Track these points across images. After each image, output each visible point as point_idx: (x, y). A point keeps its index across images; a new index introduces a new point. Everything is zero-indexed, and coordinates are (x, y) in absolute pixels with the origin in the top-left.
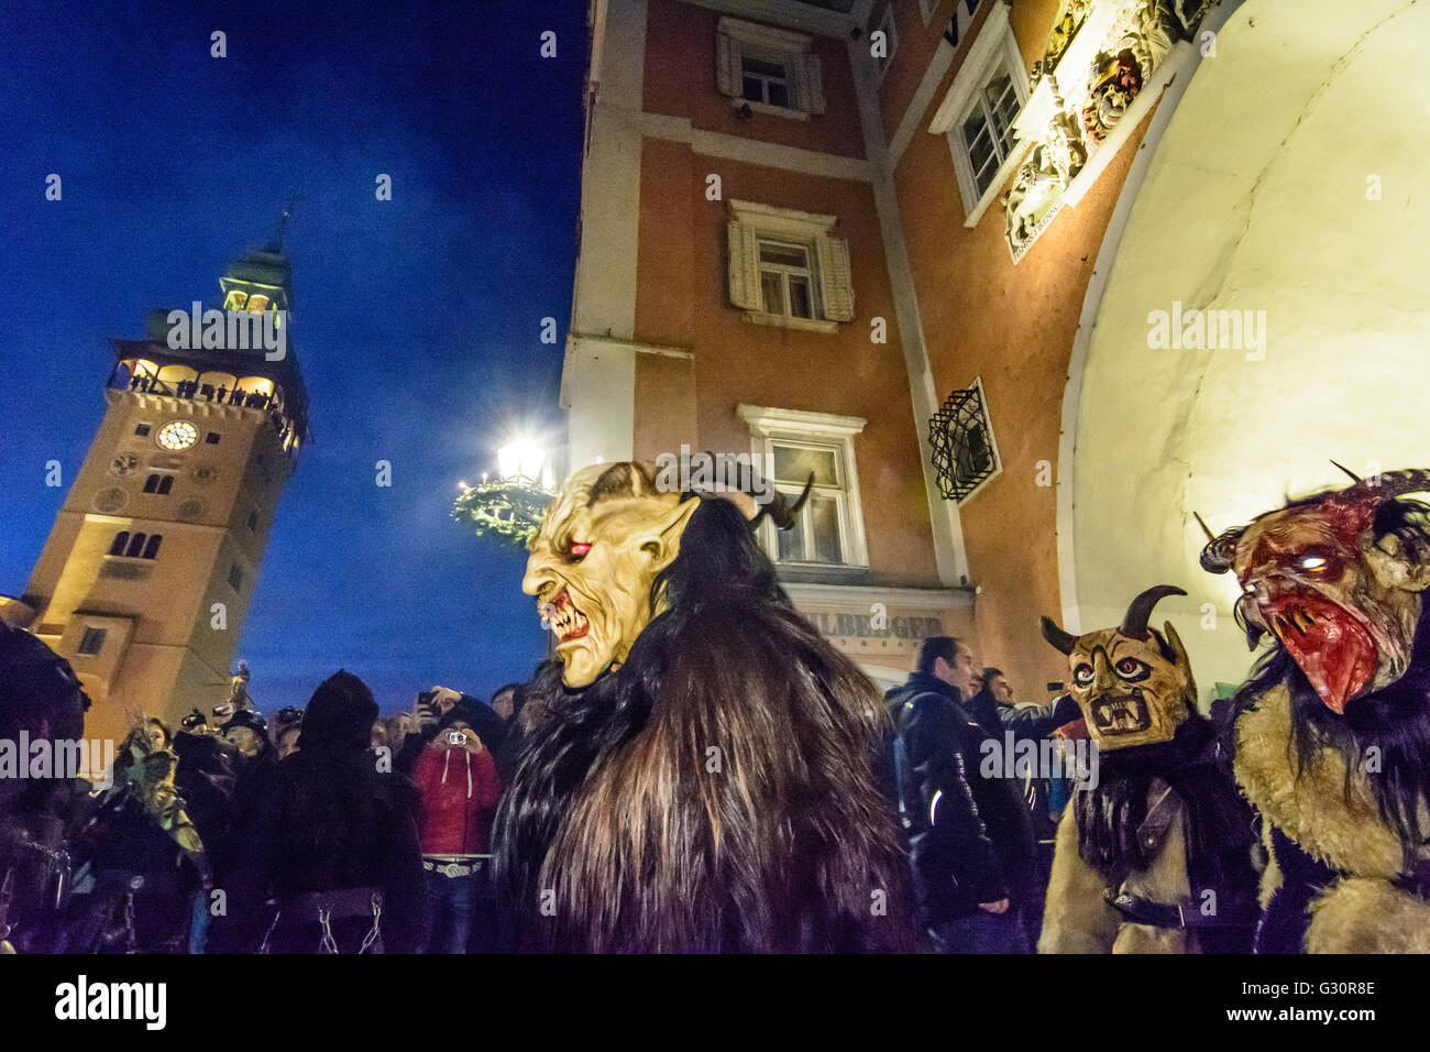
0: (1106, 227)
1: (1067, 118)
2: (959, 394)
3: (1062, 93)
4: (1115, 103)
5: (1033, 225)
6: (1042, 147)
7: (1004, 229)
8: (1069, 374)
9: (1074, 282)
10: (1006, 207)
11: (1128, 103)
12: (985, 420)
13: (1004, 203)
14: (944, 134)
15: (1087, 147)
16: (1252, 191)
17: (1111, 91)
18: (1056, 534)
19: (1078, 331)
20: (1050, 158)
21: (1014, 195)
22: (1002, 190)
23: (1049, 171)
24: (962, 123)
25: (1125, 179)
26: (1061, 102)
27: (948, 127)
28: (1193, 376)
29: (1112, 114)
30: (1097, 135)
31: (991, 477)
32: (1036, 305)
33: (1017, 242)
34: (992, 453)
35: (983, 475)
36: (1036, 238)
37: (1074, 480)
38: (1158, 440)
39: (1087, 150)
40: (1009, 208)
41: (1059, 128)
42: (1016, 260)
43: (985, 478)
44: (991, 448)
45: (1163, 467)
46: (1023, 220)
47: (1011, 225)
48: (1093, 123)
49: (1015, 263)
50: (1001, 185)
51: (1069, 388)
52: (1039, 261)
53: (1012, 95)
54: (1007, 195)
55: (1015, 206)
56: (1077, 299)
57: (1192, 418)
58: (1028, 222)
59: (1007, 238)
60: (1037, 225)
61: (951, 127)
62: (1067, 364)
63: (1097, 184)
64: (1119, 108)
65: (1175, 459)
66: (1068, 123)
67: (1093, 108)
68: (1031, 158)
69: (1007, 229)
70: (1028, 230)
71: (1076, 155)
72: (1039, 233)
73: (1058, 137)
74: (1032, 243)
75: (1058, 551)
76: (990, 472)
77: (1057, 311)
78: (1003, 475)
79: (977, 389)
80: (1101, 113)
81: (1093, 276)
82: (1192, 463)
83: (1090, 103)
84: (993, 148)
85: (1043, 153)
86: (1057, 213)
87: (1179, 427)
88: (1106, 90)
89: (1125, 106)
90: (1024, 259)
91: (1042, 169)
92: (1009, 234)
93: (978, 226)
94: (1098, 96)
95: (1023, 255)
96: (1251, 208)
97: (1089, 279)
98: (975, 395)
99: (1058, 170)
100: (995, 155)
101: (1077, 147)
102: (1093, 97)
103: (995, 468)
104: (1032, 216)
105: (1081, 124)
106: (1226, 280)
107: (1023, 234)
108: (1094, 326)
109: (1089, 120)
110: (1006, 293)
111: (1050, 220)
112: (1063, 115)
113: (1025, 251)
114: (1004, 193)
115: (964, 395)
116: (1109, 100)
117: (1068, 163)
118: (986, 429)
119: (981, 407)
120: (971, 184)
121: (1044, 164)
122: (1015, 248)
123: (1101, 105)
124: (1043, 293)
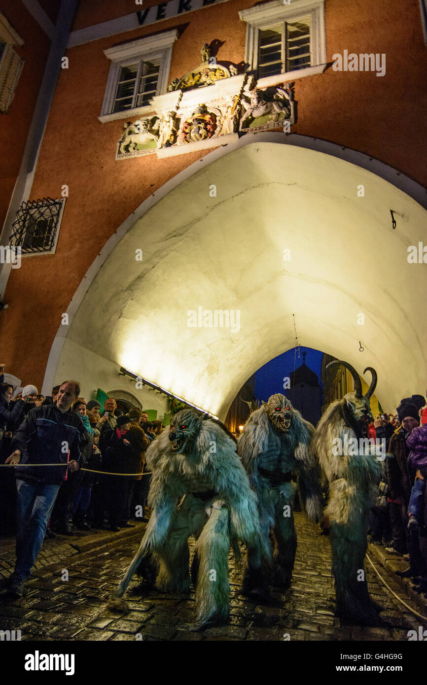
0: (168, 180)
1: (176, 117)
2: (49, 200)
3: (181, 104)
4: (201, 132)
5: (134, 149)
6: (159, 119)
7: (118, 138)
8: (118, 230)
9: (141, 192)
10: (125, 129)
11: (205, 138)
12: (57, 222)
13: (126, 126)
14: (110, 61)
15: (178, 138)
16: (216, 206)
17: (202, 125)
18: (71, 300)
19: (132, 214)
20: (159, 127)
21: (132, 126)
22: (128, 119)
23: (155, 132)
24: (124, 65)
25: (187, 167)
26: (178, 108)
27: (115, 59)
28: (156, 260)
29: (197, 135)
30: (186, 137)
31: (46, 253)
32: (116, 187)
33: (123, 151)
34: (52, 241)
35: (41, 249)
36: (133, 157)
37: (94, 280)
38: (131, 279)
39: (178, 140)
40: (127, 130)
41: (171, 119)
42: (117, 158)
43: (41, 251)
44: (53, 239)
45: (126, 291)
46: (131, 142)
47: (124, 139)
48: (187, 131)
49: (116, 159)
50: (128, 116)
51: (114, 238)
52: (129, 168)
53: (156, 78)
54: (129, 124)
55: (130, 133)
56: (139, 200)
57: (146, 276)
58: (132, 145)
59: (118, 144)
60: (136, 150)
61: (116, 61)
62: (119, 225)
63: (174, 157)
64: (201, 135)
65: (132, 290)
66: (177, 121)
67: (190, 124)
68: (150, 118)
69: (120, 140)
70: (131, 149)
71: (173, 137)
72: (136, 156)
73: (169, 122)
74: (130, 157)
75: (68, 309)
76: (47, 250)
77: (126, 198)
78: (53, 256)
79: (61, 204)
80: (193, 131)
81: (152, 196)
82: (136, 294)
83: (190, 121)
84: (132, 94)
85: (158, 121)
86: (150, 154)
87: (140, 278)
88: (200, 123)
89: (203, 137)
90: (121, 161)
91: (154, 128)
92: (121, 142)
93: (105, 124)
94: (196, 123)
95: (122, 159)
96: (211, 211)
97: (149, 196)
98: (58, 206)
99: (161, 137)
100: (132, 98)
101: (174, 134)
102: (193, 120)
103: (50, 250)
104: (136, 144)
105: (181, 126)
106: (188, 231)
107: (127, 148)
108: (141, 217)
109: (186, 128)
110: (104, 169)
111: (145, 155)
112: (175, 114)
113: (125, 158)
114: (128, 121)
115: (51, 202)
116: (199, 128)
117: (167, 138)
118: (55, 227)
119: (58, 215)
120: (112, 101)
121: (155, 127)
122: (120, 152)
123: (194, 127)
124: (123, 184)
